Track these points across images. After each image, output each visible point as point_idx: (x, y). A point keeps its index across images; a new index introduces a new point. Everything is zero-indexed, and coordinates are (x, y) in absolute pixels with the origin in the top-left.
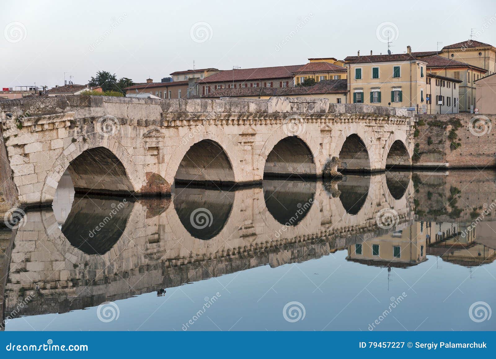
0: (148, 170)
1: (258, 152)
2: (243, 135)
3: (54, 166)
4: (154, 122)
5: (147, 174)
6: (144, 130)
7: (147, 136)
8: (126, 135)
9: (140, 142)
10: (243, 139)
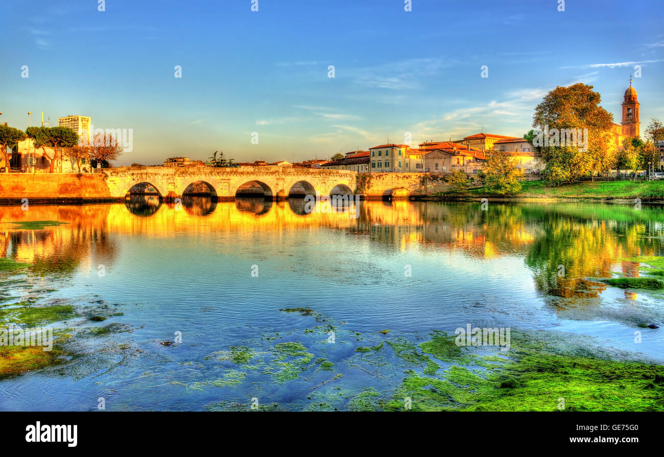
0: (170, 190)
1: (232, 186)
2: (222, 179)
3: (126, 187)
4: (171, 175)
5: (169, 191)
6: (166, 177)
7: (169, 179)
8: (158, 179)
9: (165, 181)
10: (224, 181)
